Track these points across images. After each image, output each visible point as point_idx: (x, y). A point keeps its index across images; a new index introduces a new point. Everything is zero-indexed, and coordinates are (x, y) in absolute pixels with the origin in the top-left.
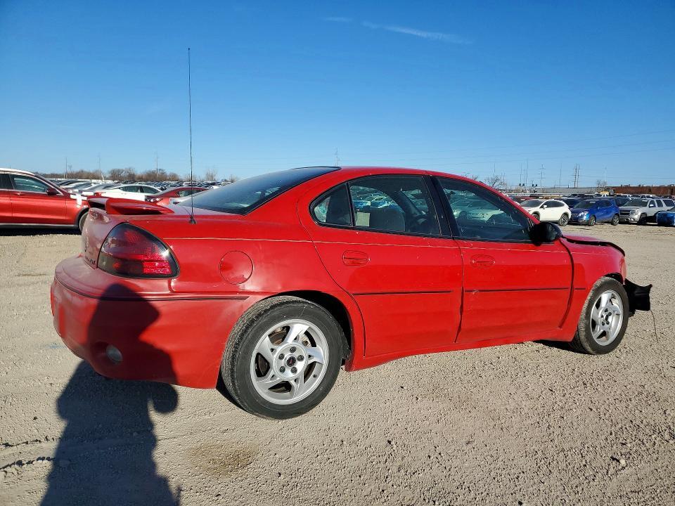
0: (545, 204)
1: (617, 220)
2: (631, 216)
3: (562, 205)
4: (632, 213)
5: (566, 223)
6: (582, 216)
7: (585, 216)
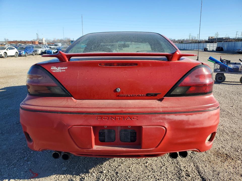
0: (8, 48)
1: (34, 54)
2: (38, 52)
3: (15, 49)
4: (38, 51)
5: (18, 56)
6: (22, 53)
7: (23, 53)
